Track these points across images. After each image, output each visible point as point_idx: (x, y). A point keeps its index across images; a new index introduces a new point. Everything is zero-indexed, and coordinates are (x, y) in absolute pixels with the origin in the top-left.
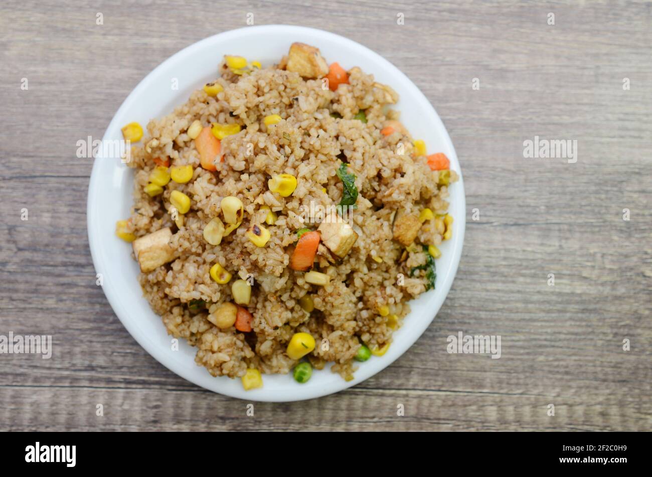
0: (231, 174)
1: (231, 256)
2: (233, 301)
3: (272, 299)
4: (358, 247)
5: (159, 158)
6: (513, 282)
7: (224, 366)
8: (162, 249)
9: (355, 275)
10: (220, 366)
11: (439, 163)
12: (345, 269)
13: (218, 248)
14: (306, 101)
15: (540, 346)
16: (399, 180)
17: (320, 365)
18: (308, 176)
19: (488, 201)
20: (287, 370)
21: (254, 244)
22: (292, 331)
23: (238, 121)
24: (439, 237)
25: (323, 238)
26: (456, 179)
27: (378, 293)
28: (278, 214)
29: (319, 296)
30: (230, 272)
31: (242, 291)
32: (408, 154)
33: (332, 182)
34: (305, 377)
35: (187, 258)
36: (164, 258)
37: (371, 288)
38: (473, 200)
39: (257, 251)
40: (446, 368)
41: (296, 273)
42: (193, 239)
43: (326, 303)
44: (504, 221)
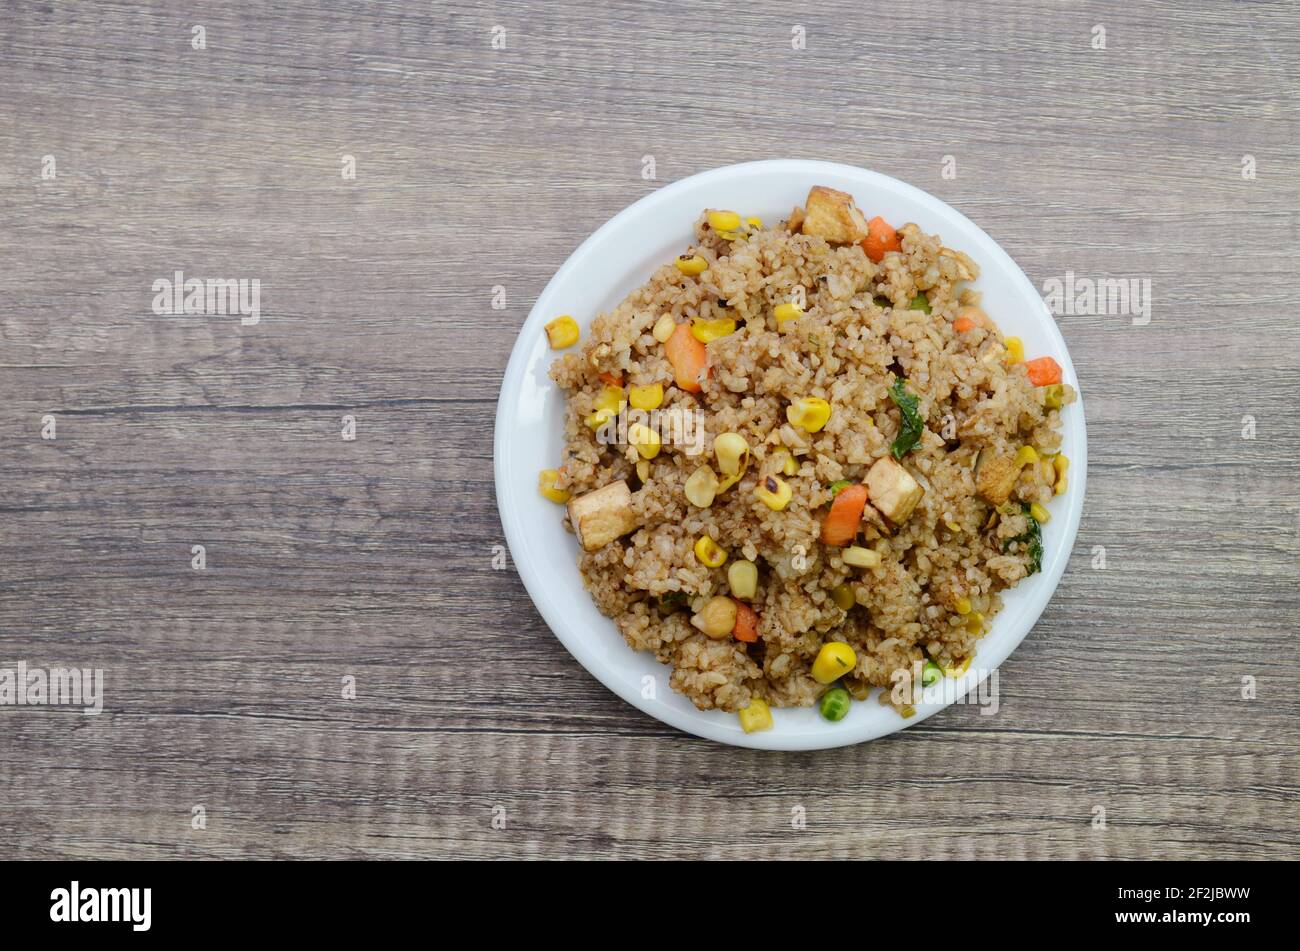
0: (724, 397)
1: (728, 524)
2: (729, 595)
3: (792, 591)
4: (925, 509)
5: (608, 374)
6: (1163, 559)
7: (718, 691)
8: (615, 514)
9: (918, 551)
10: (711, 692)
11: (1045, 374)
12: (904, 542)
13: (708, 513)
14: (839, 281)
15: (1209, 661)
16: (986, 403)
17: (863, 692)
18: (847, 400)
19: (1122, 430)
20: (811, 701)
21: (768, 507)
22: (819, 640)
23: (731, 314)
24: (1048, 491)
25: (872, 494)
26: (1072, 400)
27: (954, 578)
28: (801, 459)
29: (863, 585)
30: (725, 549)
31: (743, 579)
32: (998, 361)
33: (883, 408)
34: (839, 713)
35: (657, 527)
36: (619, 527)
37: (942, 571)
38: (1098, 430)
39: (772, 516)
40: (1059, 697)
41: (828, 549)
42: (667, 498)
43: (875, 595)
44: (1147, 462)
